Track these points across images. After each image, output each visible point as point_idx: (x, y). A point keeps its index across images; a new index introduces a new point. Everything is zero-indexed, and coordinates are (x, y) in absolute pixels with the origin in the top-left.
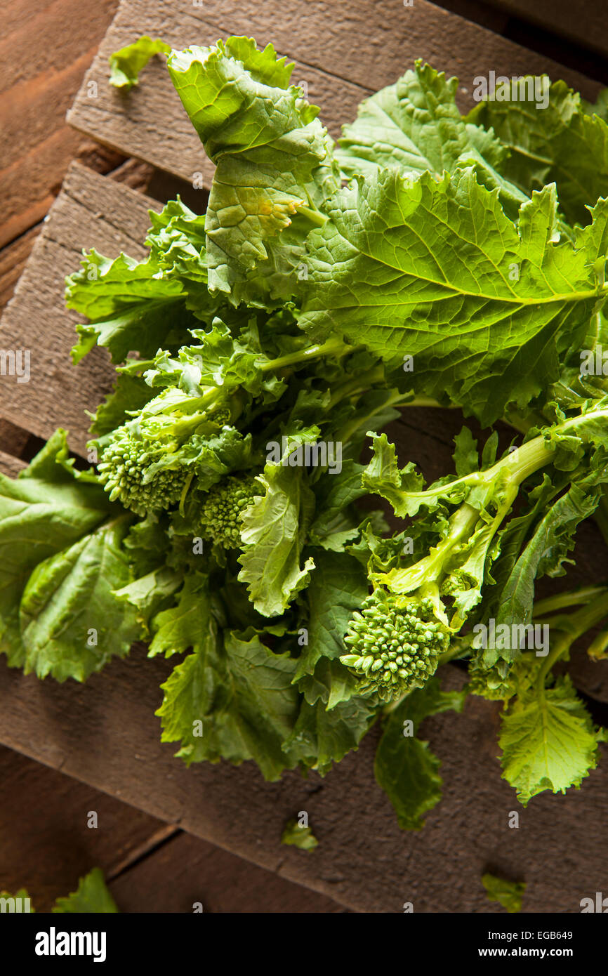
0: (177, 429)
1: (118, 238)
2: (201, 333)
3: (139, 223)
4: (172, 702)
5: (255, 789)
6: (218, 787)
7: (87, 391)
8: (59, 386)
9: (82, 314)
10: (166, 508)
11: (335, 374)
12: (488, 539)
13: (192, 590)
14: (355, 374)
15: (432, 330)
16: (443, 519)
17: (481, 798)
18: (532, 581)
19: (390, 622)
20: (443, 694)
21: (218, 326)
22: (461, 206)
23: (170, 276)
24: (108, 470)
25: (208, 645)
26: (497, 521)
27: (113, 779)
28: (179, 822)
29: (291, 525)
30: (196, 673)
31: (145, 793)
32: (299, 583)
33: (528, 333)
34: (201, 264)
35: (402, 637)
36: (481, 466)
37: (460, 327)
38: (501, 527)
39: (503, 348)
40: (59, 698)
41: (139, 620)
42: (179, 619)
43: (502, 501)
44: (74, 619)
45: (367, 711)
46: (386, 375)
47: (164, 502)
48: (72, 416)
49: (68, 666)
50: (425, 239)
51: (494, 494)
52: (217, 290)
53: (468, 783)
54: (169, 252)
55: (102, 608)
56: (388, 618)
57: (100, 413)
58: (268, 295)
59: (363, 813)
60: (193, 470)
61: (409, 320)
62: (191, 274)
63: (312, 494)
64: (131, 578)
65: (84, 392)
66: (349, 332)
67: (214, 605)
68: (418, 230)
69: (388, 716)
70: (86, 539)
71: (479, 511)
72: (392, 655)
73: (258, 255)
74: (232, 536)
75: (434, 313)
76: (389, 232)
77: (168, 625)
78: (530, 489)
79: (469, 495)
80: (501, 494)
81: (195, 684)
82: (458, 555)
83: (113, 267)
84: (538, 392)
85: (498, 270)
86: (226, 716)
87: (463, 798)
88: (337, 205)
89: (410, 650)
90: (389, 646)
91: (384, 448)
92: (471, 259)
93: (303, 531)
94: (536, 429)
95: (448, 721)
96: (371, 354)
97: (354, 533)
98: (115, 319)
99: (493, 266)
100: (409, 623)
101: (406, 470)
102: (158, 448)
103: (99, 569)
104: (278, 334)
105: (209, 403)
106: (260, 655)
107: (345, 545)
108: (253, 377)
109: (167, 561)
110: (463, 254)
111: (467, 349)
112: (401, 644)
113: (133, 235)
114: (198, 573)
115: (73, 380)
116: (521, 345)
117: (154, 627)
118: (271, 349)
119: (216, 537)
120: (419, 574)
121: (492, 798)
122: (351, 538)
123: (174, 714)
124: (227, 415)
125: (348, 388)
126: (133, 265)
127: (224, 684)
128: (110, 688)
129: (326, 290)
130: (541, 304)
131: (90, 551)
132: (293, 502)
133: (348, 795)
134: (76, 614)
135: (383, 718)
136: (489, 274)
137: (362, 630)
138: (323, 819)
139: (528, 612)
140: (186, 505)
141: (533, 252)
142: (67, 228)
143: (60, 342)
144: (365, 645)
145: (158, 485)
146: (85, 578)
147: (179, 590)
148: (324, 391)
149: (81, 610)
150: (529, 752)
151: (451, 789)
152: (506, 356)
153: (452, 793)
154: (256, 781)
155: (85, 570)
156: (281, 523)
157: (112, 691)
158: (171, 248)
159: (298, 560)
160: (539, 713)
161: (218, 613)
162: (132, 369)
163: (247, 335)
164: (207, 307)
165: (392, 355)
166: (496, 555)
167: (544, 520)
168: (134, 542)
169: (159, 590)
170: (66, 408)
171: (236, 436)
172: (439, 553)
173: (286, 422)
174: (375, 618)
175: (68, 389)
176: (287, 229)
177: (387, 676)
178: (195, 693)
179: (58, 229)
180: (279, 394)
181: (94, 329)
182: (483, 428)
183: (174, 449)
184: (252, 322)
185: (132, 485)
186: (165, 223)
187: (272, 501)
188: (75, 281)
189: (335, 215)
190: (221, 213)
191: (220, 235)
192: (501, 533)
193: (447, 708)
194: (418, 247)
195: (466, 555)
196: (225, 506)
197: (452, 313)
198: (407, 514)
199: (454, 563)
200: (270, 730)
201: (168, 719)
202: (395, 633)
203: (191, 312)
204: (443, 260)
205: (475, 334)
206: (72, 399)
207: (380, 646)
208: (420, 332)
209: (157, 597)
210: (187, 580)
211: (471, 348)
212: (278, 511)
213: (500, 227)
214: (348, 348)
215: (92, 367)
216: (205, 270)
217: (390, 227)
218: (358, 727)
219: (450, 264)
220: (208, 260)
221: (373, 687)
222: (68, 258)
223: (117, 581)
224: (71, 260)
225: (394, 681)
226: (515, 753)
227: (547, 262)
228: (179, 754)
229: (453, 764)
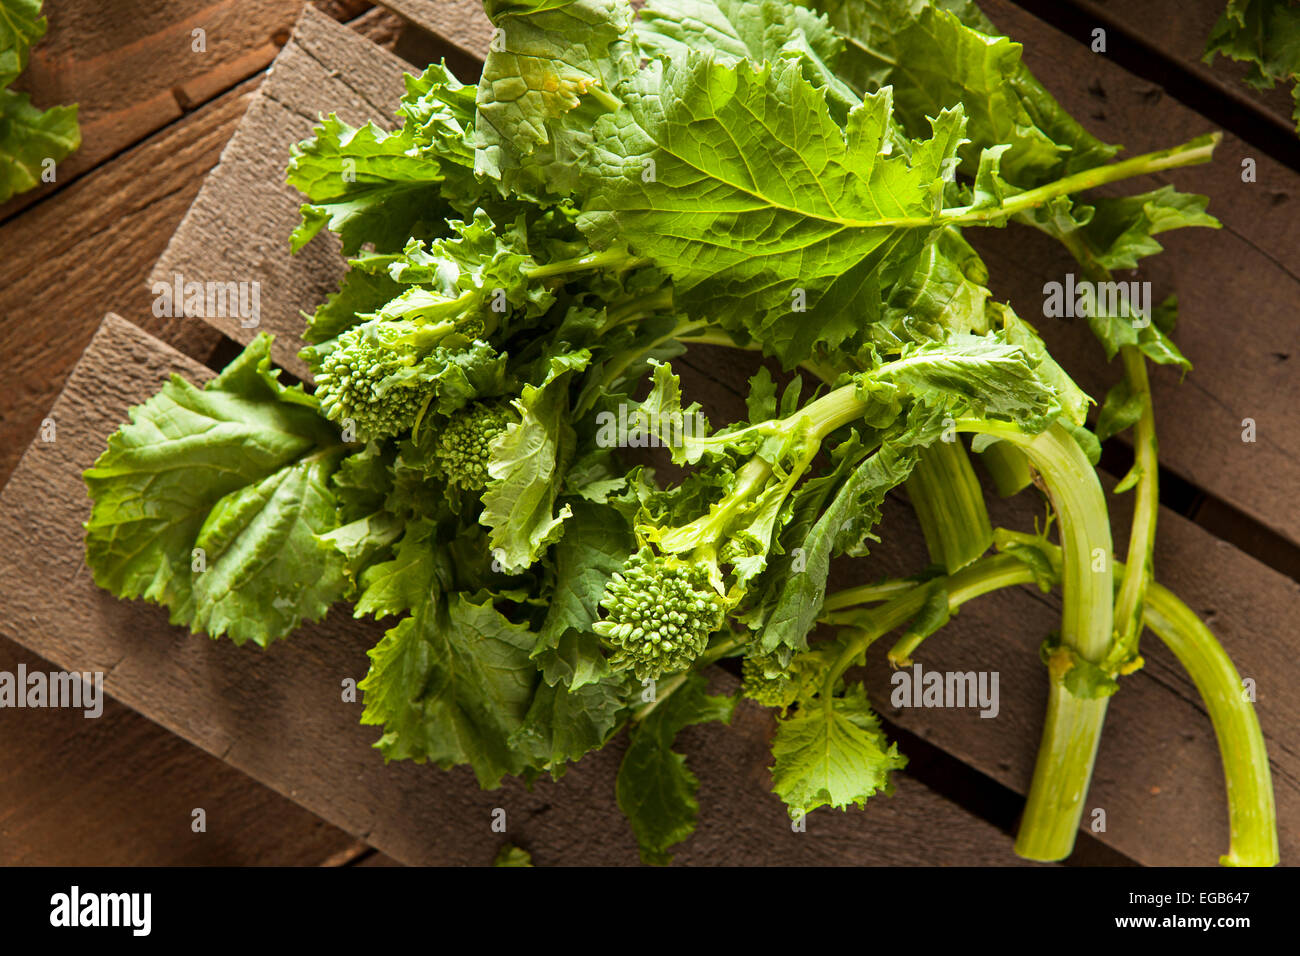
0: (418, 337)
1: (356, 104)
2: (460, 225)
3: (384, 88)
4: (379, 674)
5: (465, 802)
6: (420, 795)
7: (300, 289)
8: (266, 280)
9: (304, 193)
10: (395, 434)
11: (611, 293)
12: (780, 499)
13: (416, 539)
14: (636, 295)
15: (735, 247)
16: (728, 471)
17: (744, 835)
18: (827, 555)
19: (656, 585)
20: (709, 699)
21: (481, 218)
22: (781, 103)
23: (426, 154)
24: (329, 382)
25: (426, 612)
26: (793, 479)
27: (288, 775)
28: (367, 836)
29: (547, 464)
30: (409, 644)
31: (327, 797)
32: (552, 533)
33: (847, 260)
34: (465, 143)
35: (668, 604)
36: (779, 414)
37: (768, 245)
38: (797, 487)
39: (817, 277)
40: (230, 669)
41: (346, 573)
42: (396, 574)
43: (800, 456)
44: (261, 568)
45: (618, 703)
46: (675, 297)
47: (393, 426)
48: (279, 319)
49: (250, 626)
50: (736, 138)
51: (792, 446)
52: (485, 175)
53: (729, 816)
54: (428, 125)
55: (298, 557)
56: (654, 581)
57: (319, 315)
58: (543, 187)
59: (598, 842)
60: (433, 390)
61: (708, 232)
62: (452, 154)
63: (573, 434)
64: (338, 524)
65: (296, 290)
66: (635, 240)
67: (439, 563)
68: (729, 127)
69: (639, 723)
70: (284, 471)
71: (772, 466)
72: (655, 623)
73: (537, 138)
74: (474, 473)
75: (738, 226)
76: (695, 125)
77: (381, 581)
78: (835, 446)
79: (761, 446)
80: (800, 448)
81: (407, 657)
82: (742, 516)
83: (356, 137)
84: (853, 332)
85: (818, 182)
86: (440, 704)
87: (722, 833)
88: (636, 88)
89: (676, 620)
90: (652, 613)
91: (667, 380)
92: (787, 165)
93: (559, 476)
94: (847, 376)
95: (712, 736)
96: (659, 270)
97: (621, 483)
98: (351, 201)
99: (813, 177)
100: (678, 589)
101: (689, 412)
102: (394, 359)
103: (298, 508)
104: (548, 237)
105: (459, 311)
106: (492, 624)
107: (608, 496)
108: (517, 284)
109: (386, 504)
110: (778, 159)
111: (774, 274)
112: (668, 611)
113: (374, 103)
114: (425, 519)
115: (284, 275)
116: (838, 275)
117: (363, 583)
118: (538, 254)
119: (454, 473)
120: (695, 533)
121: (757, 836)
122: (616, 489)
123: (380, 691)
124: (480, 327)
125: (627, 311)
126: (381, 137)
127: (441, 664)
128: (296, 661)
129: (613, 187)
130: (865, 228)
131: (289, 486)
132: (550, 437)
133: (581, 818)
134: (265, 562)
135: (632, 726)
136: (808, 186)
137: (623, 593)
138: (546, 846)
139: (820, 592)
140: (420, 433)
141: (859, 164)
142: (293, 86)
143: (272, 225)
144: (625, 610)
145: (388, 405)
146: (280, 518)
147: (398, 539)
148: (599, 310)
149: (271, 558)
150: (807, 765)
151: (708, 822)
152: (820, 286)
153: (709, 826)
154: (468, 792)
155: (281, 508)
156: (536, 460)
157: (297, 666)
158: (431, 121)
159: (551, 507)
160: (823, 722)
161: (442, 572)
162: (368, 263)
163: (513, 234)
164: (466, 197)
165: (684, 273)
166: (788, 519)
167: (848, 483)
168: (346, 479)
169: (373, 538)
170: (272, 308)
171: (488, 353)
172: (720, 510)
173: (550, 344)
174: (639, 579)
175: (277, 285)
176: (573, 111)
177: (647, 648)
178: (406, 670)
179: (282, 85)
180: (545, 307)
181: (325, 211)
182: (785, 370)
183: (412, 363)
184: (520, 219)
185: (357, 402)
186: (424, 91)
187: (527, 432)
188: (304, 151)
189: (633, 99)
190: (497, 84)
191: (494, 111)
192: (795, 494)
193: (712, 717)
194: (727, 147)
195: (752, 517)
196: (469, 436)
197: (760, 229)
198: (687, 462)
199: (737, 524)
200: (493, 726)
201: (371, 694)
202: (661, 598)
203: (446, 200)
204: (755, 164)
205: (785, 256)
206: (281, 297)
207: (642, 612)
208: (721, 248)
209: (370, 546)
210: (409, 527)
211: (779, 272)
212: (533, 445)
213: (825, 132)
214: (633, 261)
215: (309, 261)
216: (472, 151)
217: (696, 120)
218: (603, 722)
219: (763, 170)
220: (475, 140)
221: (629, 662)
222: (291, 124)
223: (320, 525)
224: (295, 126)
225: (655, 654)
226: (790, 765)
227: (875, 178)
228: (379, 744)
229: (714, 790)
